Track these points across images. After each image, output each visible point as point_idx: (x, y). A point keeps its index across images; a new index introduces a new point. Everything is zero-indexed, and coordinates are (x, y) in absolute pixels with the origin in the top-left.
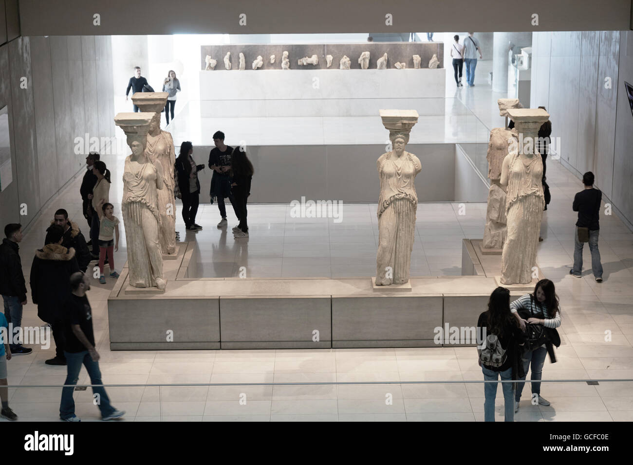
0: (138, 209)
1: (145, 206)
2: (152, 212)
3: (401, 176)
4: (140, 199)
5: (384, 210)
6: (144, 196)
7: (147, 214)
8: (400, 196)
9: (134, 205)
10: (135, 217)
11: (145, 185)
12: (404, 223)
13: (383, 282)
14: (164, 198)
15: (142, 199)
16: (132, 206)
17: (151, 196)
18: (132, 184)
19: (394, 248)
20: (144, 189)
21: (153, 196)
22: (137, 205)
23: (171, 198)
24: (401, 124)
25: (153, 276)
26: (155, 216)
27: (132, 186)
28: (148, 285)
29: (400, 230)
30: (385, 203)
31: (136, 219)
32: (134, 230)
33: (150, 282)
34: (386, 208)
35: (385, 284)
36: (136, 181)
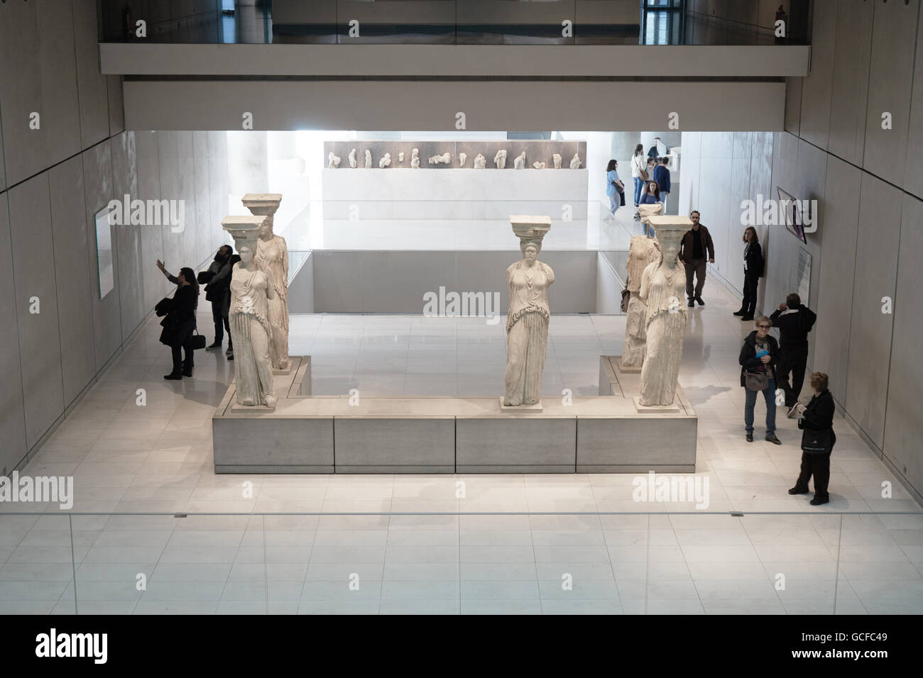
0: (246, 321)
1: (254, 318)
3: (532, 287)
4: (248, 310)
5: (514, 324)
6: (253, 306)
7: (256, 326)
8: (531, 309)
10: (243, 328)
11: (255, 294)
12: (535, 338)
13: (512, 402)
15: (251, 310)
16: (240, 317)
17: (261, 307)
18: (239, 293)
19: (524, 365)
20: (253, 299)
21: (263, 307)
22: (246, 317)
24: (532, 231)
25: (262, 393)
26: (265, 328)
27: (241, 295)
28: (256, 403)
29: (531, 345)
30: (515, 316)
31: (244, 331)
32: (242, 343)
34: (515, 322)
35: (514, 404)
36: (244, 290)
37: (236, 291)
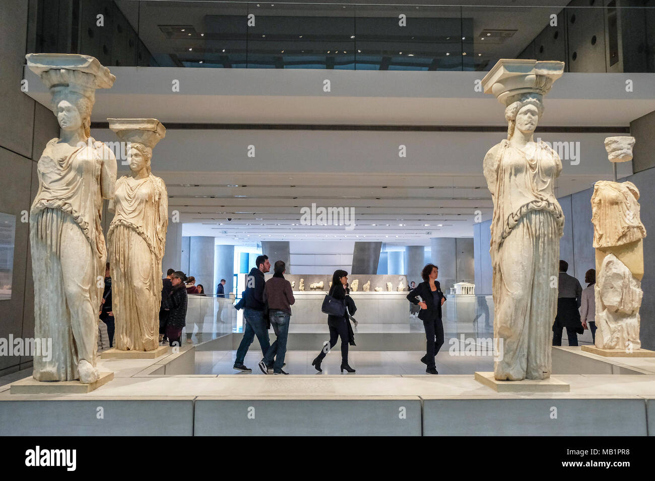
0: (55, 223)
1: (68, 219)
2: (82, 229)
3: (537, 170)
4: (60, 203)
5: (510, 233)
6: (69, 198)
7: (71, 233)
8: (539, 204)
9: (49, 214)
10: (49, 237)
11: (74, 179)
12: (546, 256)
13: (511, 373)
14: (143, 263)
15: (66, 203)
16: (44, 216)
17: (85, 202)
18: (50, 178)
19: (529, 305)
20: (71, 187)
22: (55, 215)
23: (154, 265)
25: (75, 358)
26: (87, 238)
27: (51, 180)
28: (63, 376)
29: (539, 270)
30: (511, 218)
31: (49, 242)
32: (46, 264)
33: (69, 369)
34: (513, 228)
35: (514, 377)
36: (58, 172)
37: (43, 174)
